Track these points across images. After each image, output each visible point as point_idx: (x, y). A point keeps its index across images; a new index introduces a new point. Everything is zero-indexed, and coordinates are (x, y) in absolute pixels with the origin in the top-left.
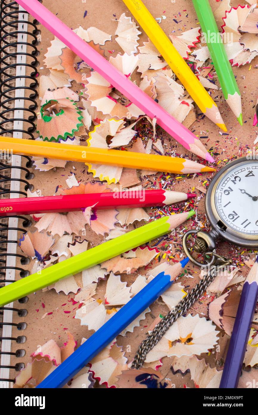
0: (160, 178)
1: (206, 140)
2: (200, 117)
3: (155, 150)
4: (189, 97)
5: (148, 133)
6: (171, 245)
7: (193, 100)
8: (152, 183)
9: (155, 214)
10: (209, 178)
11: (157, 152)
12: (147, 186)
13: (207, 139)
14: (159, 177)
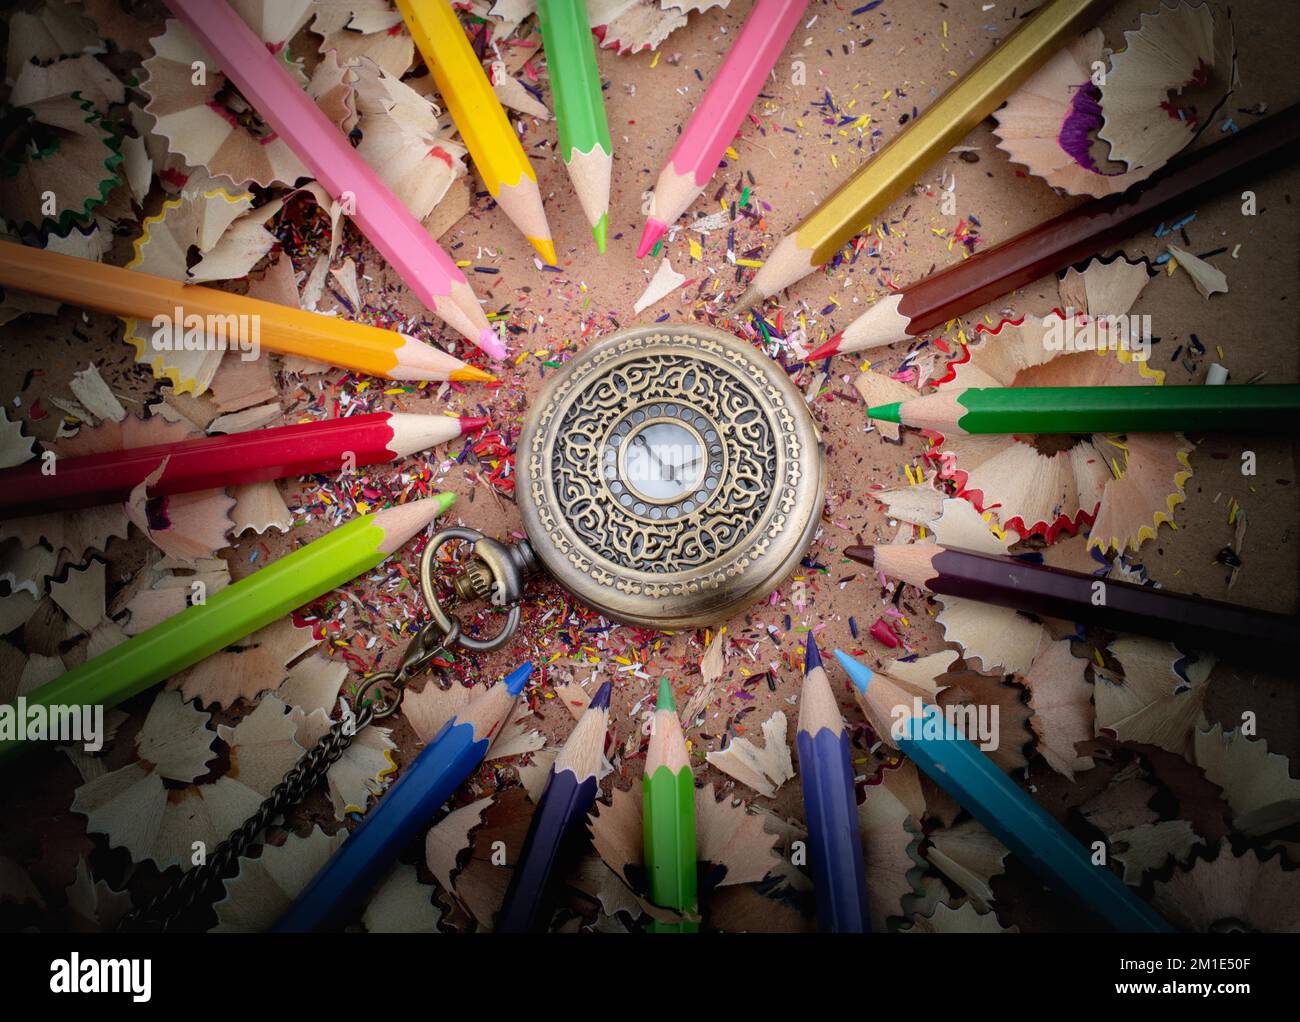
0: (339, 384)
1: (492, 278)
2: (482, 202)
3: (335, 293)
4: (456, 136)
5: (321, 236)
6: (343, 604)
7: (465, 147)
8: (313, 398)
9: (310, 497)
10: (484, 404)
11: (340, 299)
12: (296, 405)
13: (494, 278)
14: (335, 380)
